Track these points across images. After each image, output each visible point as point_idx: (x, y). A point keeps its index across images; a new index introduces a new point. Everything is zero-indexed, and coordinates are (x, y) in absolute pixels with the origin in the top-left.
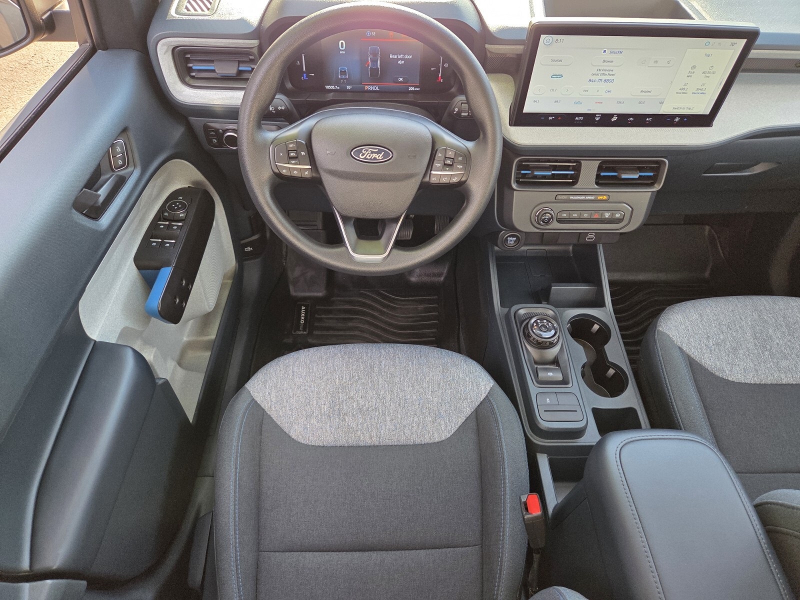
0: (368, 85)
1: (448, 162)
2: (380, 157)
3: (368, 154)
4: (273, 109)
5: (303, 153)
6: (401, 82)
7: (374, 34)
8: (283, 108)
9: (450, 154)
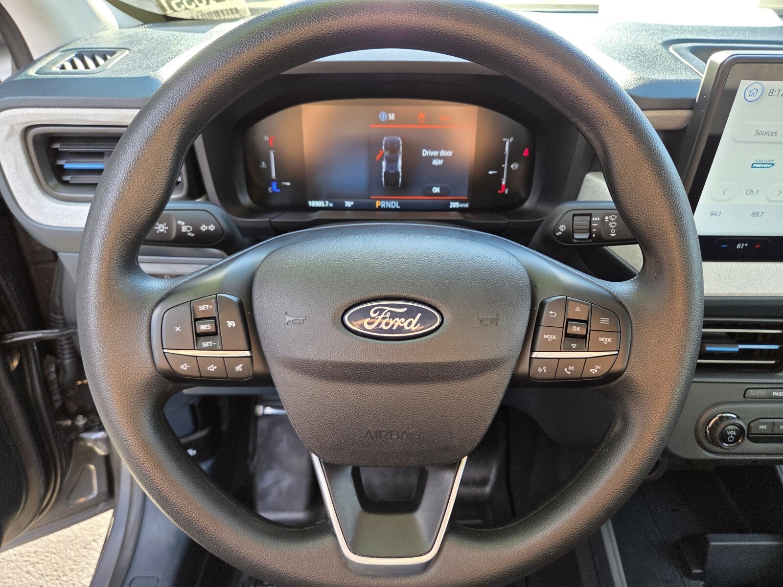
0: (380, 200)
1: (576, 329)
2: (413, 326)
3: (384, 318)
4: (189, 229)
5: (231, 324)
6: (437, 194)
7: (392, 117)
8: (212, 228)
9: (578, 310)
